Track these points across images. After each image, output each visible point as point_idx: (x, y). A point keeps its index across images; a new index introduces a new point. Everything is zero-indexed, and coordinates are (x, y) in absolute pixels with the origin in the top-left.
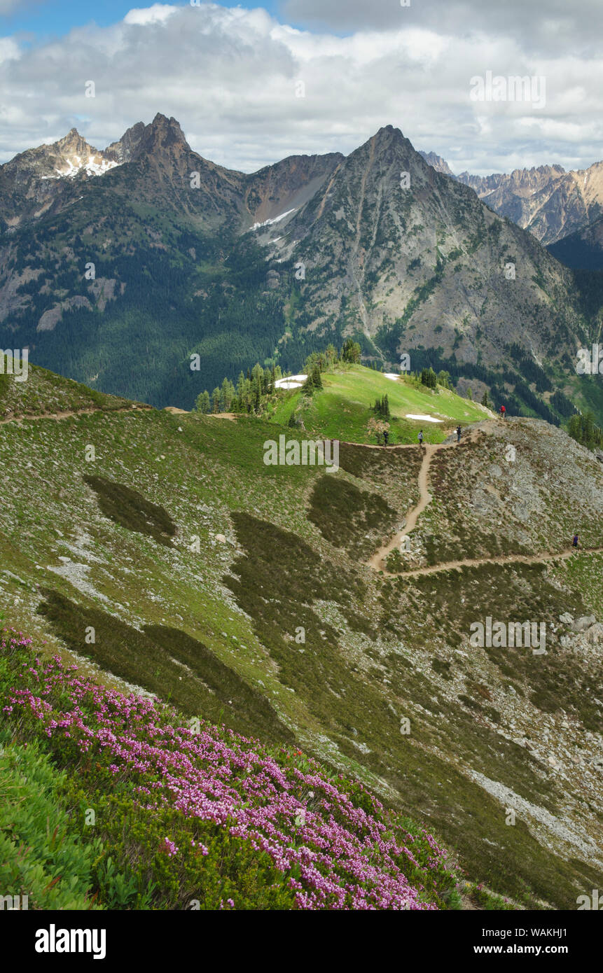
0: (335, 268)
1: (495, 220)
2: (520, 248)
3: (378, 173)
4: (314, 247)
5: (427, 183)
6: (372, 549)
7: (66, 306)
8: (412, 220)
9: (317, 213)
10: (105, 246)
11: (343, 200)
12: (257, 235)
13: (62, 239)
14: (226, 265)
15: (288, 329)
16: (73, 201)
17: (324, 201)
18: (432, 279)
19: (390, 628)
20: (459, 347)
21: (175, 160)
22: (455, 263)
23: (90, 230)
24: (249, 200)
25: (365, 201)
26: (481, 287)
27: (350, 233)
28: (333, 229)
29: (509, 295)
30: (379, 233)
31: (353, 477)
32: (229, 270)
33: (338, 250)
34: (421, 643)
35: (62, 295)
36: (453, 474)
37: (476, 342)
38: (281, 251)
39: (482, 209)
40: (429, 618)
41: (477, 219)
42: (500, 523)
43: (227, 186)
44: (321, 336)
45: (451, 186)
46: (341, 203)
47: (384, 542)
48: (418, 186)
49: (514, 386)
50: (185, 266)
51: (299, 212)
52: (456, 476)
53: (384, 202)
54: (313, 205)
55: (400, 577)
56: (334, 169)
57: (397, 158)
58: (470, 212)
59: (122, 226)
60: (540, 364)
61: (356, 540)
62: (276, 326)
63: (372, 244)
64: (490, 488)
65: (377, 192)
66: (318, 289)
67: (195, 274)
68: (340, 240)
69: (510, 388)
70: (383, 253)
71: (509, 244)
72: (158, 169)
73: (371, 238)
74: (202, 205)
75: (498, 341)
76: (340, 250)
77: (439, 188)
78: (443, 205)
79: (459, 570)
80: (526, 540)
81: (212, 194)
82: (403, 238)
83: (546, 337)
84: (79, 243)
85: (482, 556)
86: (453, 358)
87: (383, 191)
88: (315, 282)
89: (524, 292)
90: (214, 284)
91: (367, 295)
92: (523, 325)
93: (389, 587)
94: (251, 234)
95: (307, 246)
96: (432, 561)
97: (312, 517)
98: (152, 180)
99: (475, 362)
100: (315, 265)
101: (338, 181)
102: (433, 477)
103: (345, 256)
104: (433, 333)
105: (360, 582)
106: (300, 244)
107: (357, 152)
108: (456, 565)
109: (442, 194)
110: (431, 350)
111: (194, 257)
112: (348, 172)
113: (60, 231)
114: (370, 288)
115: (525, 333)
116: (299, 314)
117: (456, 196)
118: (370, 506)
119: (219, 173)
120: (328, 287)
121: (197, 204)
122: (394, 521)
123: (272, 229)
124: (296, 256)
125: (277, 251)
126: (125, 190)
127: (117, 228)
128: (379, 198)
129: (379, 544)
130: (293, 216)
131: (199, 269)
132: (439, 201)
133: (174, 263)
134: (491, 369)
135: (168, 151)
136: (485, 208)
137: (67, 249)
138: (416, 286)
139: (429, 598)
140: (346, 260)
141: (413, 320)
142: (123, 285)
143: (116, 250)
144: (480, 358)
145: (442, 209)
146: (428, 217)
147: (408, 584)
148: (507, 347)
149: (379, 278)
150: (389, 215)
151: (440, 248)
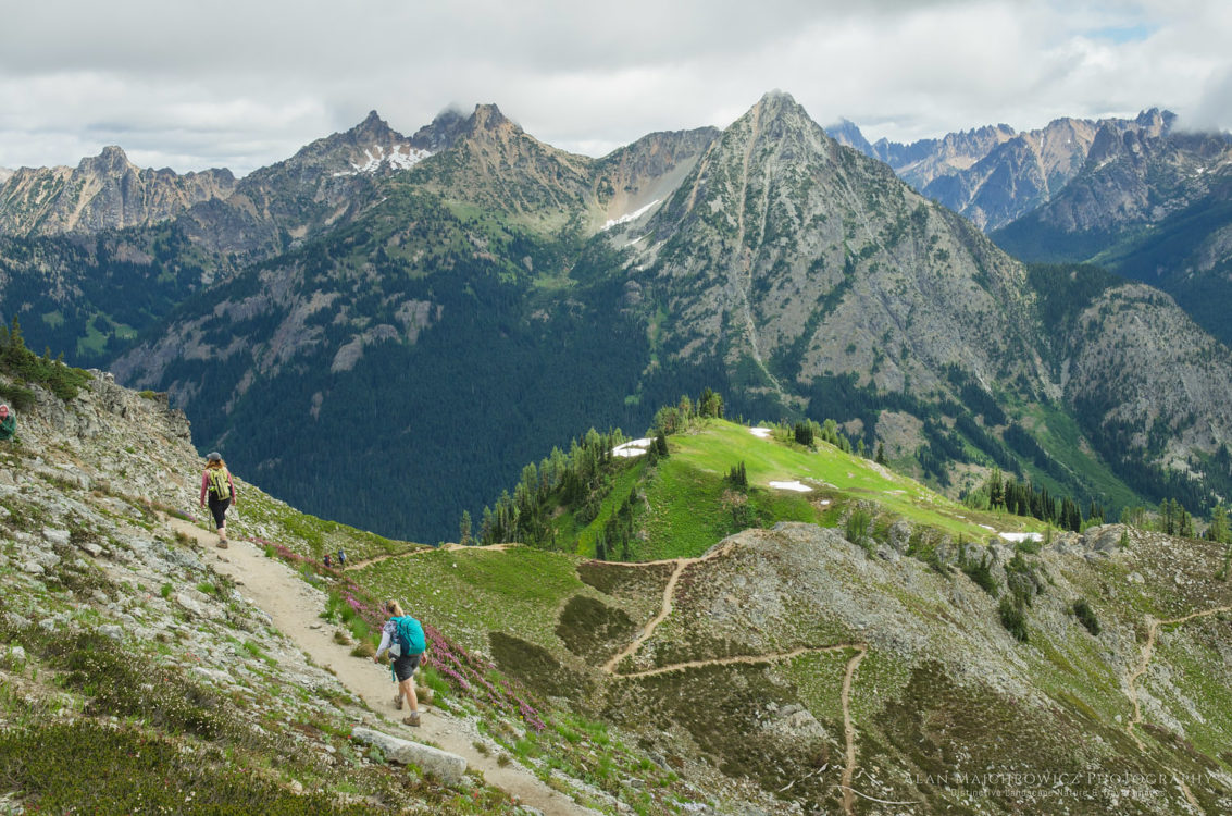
0: (712, 275)
1: (920, 203)
2: (955, 239)
3: (765, 150)
4: (684, 249)
5: (828, 160)
6: (608, 656)
7: (367, 338)
8: (810, 209)
9: (686, 205)
10: (416, 259)
11: (720, 187)
12: (611, 236)
13: (360, 253)
14: (572, 275)
15: (654, 356)
16: (374, 204)
17: (695, 190)
18: (841, 284)
19: (610, 717)
20: (878, 371)
21: (502, 146)
22: (869, 262)
23: (396, 240)
24: (598, 192)
25: (749, 186)
26: (904, 292)
27: (730, 229)
28: (708, 224)
29: (941, 300)
30: (769, 227)
31: (603, 595)
32: (576, 282)
33: (715, 251)
34: (633, 727)
35: (363, 324)
36: (697, 587)
37: (901, 363)
38: (642, 255)
39: (901, 190)
40: (646, 709)
41: (895, 203)
42: (734, 628)
43: (571, 175)
44: (697, 363)
45: (859, 162)
46: (718, 192)
47: (620, 650)
48: (816, 164)
49: (955, 420)
50: (518, 280)
51: (665, 203)
52: (700, 588)
53: (773, 186)
54: (680, 195)
55: (627, 678)
56: (707, 147)
57: (788, 131)
58: (886, 195)
59: (437, 232)
60: (988, 389)
61: (594, 650)
62: (639, 353)
63: (760, 241)
64: (731, 598)
65: (763, 174)
66: (691, 303)
67: (532, 289)
68: (718, 238)
69: (950, 422)
70: (775, 253)
71: (939, 234)
72: (482, 159)
73: (758, 234)
74: (539, 201)
75: (931, 361)
76: (719, 251)
77: (844, 166)
78: (850, 188)
79: (683, 670)
80: (757, 642)
81: (551, 187)
82: (800, 233)
83: (994, 353)
84: (382, 257)
85: (709, 658)
86: (872, 385)
87: (771, 173)
88: (687, 294)
89: (962, 296)
90: (557, 302)
91: (756, 309)
92: (962, 339)
93: (616, 686)
94: (601, 236)
95: (675, 248)
96: (659, 663)
97: (560, 632)
98: (474, 172)
99: (901, 391)
100: (686, 272)
101: (713, 164)
102: (677, 590)
103: (726, 258)
104: (844, 354)
105: (590, 683)
106: (667, 245)
107: (736, 125)
108: (681, 667)
109: (849, 174)
110: (842, 377)
111: (531, 268)
112: (725, 151)
113: (358, 243)
114: (759, 299)
115: (966, 349)
116: (668, 336)
117: (867, 175)
118: (613, 619)
119: (559, 159)
120: (704, 299)
121: (531, 200)
122: (633, 632)
123: (629, 228)
124: (662, 261)
125: (637, 256)
126: (440, 187)
127: (431, 236)
128: (767, 182)
129: (615, 651)
130: (657, 209)
131: (537, 283)
132: (844, 183)
133: (504, 277)
134: (924, 398)
135: (493, 134)
136: (905, 188)
137: (367, 265)
138: (819, 294)
139: (650, 694)
140: (727, 264)
141: (817, 338)
142: (440, 308)
143: (429, 264)
144: (908, 384)
145: (849, 193)
146: (831, 204)
147: (633, 683)
148: (942, 369)
149: (771, 286)
150: (780, 204)
151: (850, 243)
